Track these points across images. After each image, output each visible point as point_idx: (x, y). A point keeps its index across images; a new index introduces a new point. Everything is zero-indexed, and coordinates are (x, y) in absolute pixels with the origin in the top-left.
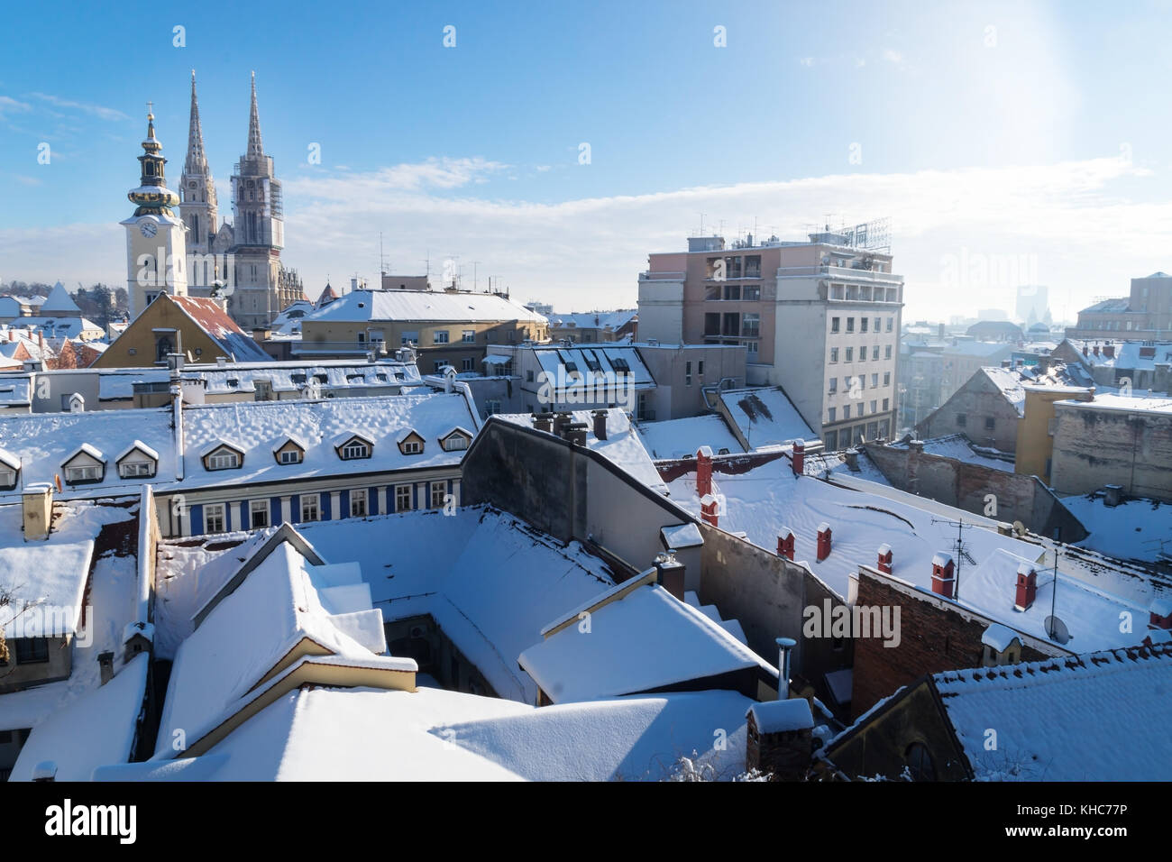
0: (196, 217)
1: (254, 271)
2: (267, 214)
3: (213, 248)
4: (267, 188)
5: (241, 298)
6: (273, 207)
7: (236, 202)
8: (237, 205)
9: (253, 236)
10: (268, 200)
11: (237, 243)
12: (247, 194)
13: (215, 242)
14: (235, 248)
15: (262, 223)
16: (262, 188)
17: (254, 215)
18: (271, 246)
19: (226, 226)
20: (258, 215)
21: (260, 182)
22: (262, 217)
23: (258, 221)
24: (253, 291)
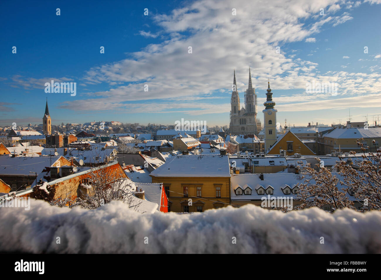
0: (235, 106)
1: (250, 120)
2: (254, 104)
3: (239, 114)
4: (254, 97)
5: (247, 128)
6: (255, 102)
7: (246, 101)
8: (246, 102)
9: (250, 110)
10: (254, 100)
11: (246, 112)
12: (249, 99)
13: (240, 113)
14: (245, 114)
15: (253, 107)
16: (253, 97)
17: (251, 105)
18: (255, 113)
19: (243, 108)
20: (252, 105)
21: (252, 95)
22: (253, 105)
23: (252, 106)
24: (250, 125)
